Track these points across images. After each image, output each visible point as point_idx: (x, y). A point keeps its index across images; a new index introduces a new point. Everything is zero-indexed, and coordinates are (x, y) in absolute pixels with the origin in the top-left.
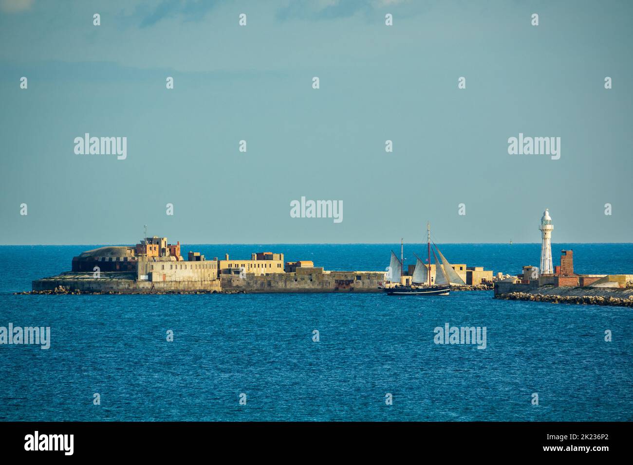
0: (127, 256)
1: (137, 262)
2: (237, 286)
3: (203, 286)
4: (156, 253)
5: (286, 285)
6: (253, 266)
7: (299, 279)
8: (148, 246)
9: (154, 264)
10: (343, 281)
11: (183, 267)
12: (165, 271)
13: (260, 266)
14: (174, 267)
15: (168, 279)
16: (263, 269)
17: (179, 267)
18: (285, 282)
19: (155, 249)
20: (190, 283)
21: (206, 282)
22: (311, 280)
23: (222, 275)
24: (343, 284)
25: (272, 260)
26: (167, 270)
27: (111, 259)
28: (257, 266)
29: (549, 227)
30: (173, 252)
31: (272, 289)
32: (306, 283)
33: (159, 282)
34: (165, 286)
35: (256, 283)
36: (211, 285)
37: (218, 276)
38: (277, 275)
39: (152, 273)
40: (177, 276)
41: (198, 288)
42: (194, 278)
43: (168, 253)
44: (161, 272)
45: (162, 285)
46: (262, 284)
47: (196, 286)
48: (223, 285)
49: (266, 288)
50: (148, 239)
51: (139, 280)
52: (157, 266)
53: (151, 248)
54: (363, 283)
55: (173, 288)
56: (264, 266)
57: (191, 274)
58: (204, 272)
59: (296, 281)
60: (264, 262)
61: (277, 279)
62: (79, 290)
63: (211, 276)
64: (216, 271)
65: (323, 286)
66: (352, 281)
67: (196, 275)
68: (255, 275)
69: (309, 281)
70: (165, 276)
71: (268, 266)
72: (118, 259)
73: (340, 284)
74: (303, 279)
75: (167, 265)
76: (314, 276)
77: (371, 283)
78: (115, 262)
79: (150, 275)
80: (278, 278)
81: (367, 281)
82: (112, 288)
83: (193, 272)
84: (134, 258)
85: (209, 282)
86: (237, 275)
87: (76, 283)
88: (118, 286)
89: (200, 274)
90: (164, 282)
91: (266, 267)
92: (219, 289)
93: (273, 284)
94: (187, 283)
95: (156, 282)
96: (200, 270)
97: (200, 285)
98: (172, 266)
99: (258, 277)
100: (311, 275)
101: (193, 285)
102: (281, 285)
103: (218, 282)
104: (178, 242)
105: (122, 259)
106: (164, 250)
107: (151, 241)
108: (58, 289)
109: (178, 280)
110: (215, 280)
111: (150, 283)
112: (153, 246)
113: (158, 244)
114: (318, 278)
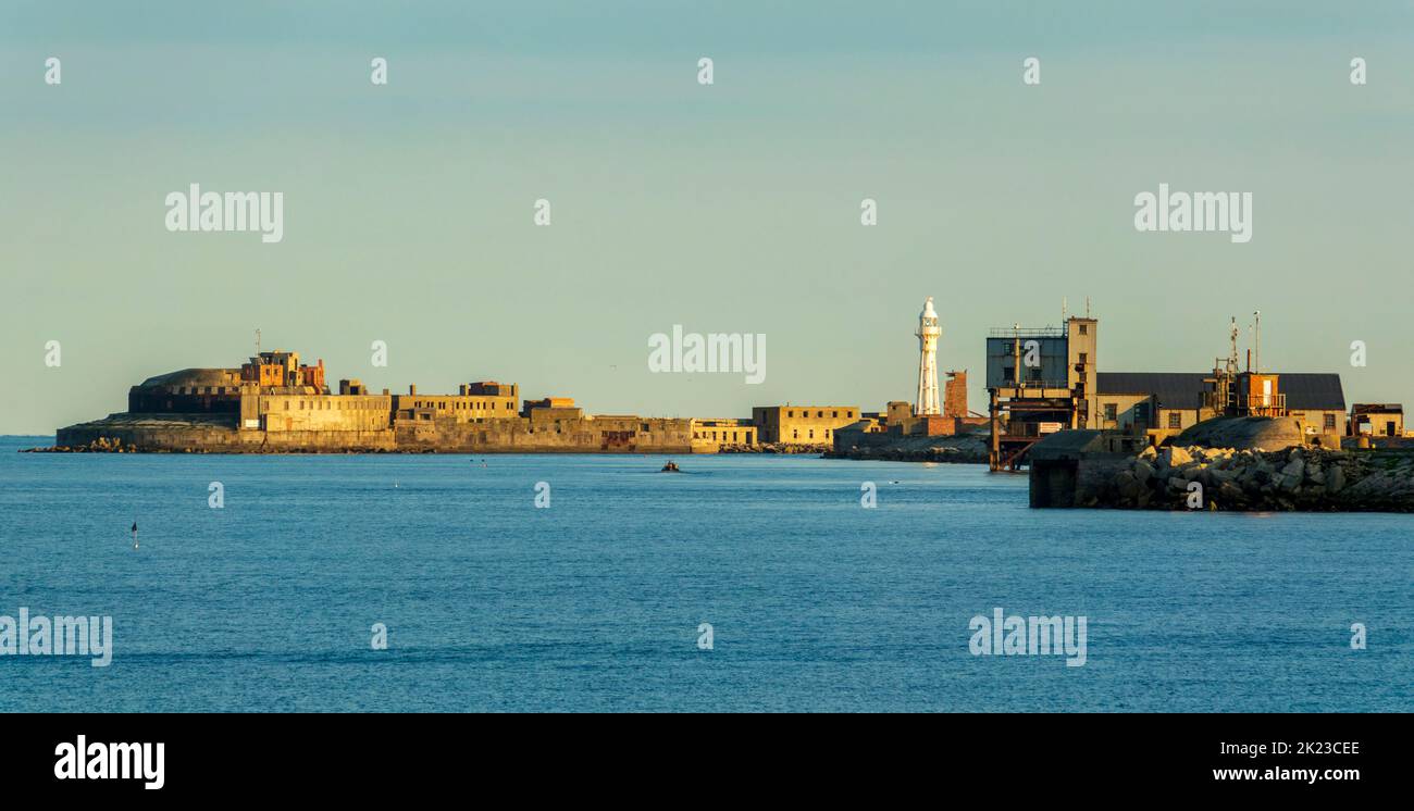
0: (224, 384)
1: (240, 396)
2: (425, 441)
3: (361, 440)
4: (279, 381)
5: (513, 439)
6: (461, 405)
7: (536, 429)
8: (263, 368)
9: (271, 400)
10: (616, 433)
11: (325, 405)
12: (290, 413)
13: (475, 406)
14: (307, 405)
15: (294, 427)
16: (479, 412)
17: (316, 405)
18: (512, 434)
19: (276, 372)
20: (336, 434)
21: (367, 434)
22: (559, 431)
23: (399, 422)
24: (616, 439)
25: (497, 395)
26: (294, 411)
27: (195, 390)
28: (468, 406)
29: (933, 330)
30: (309, 379)
31: (488, 446)
32: (549, 436)
33: (279, 433)
34: (291, 438)
35: (459, 436)
36: (376, 439)
37: (392, 423)
38: (498, 422)
39: (265, 415)
40: (312, 422)
41: (351, 445)
42: (344, 426)
43: (299, 382)
44: (283, 413)
45: (284, 438)
46: (470, 438)
47: (347, 439)
48: (399, 439)
49: (478, 445)
50: (262, 355)
51: (243, 428)
52: (276, 404)
53: (268, 372)
54: (653, 437)
55: (304, 444)
56: (481, 406)
57: (339, 419)
58: (364, 414)
59: (531, 432)
60: (481, 399)
61: (498, 428)
62: (134, 446)
63: (377, 422)
64: (387, 413)
65: (580, 442)
66: (633, 434)
67: (348, 421)
68: (459, 421)
69: (555, 433)
70: (290, 421)
71: (489, 406)
72: (208, 389)
73: (610, 438)
74: (543, 429)
75: (295, 401)
76: (563, 423)
77: (668, 436)
78: (203, 396)
79: (263, 419)
81: (659, 434)
82: (194, 442)
83: (343, 414)
84: (236, 389)
85: (374, 434)
86: (424, 422)
87: (130, 432)
88: (205, 438)
89: (355, 418)
90: (289, 431)
91: (484, 408)
92: (391, 445)
93: (489, 438)
94: (330, 434)
95: (274, 432)
96: (355, 411)
97: (355, 439)
98: (302, 403)
99: (462, 424)
100: (557, 421)
101: (343, 438)
102: (504, 440)
103: (389, 433)
104: (320, 362)
105: (215, 391)
106: (293, 375)
107: (269, 358)
108: (98, 442)
109: (315, 428)
110: (383, 430)
111: (263, 434)
112: (272, 367)
113: (281, 363)
114: (570, 426)
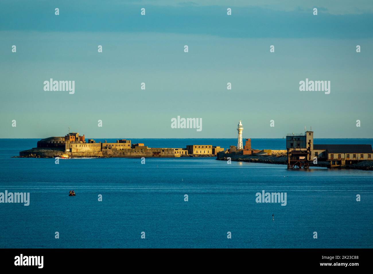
0: (61, 141)
2: (109, 154)
3: (94, 154)
4: (74, 140)
6: (117, 146)
7: (136, 151)
8: (70, 137)
9: (72, 144)
10: (156, 152)
11: (85, 146)
12: (77, 148)
13: (120, 146)
14: (81, 146)
15: (78, 151)
16: (121, 147)
17: (83, 146)
18: (131, 153)
19: (73, 138)
20: (88, 153)
21: (96, 153)
22: (142, 152)
23: (103, 150)
24: (156, 153)
25: (126, 143)
26: (78, 147)
27: (54, 142)
28: (119, 146)
29: (241, 128)
30: (81, 139)
31: (125, 155)
32: (140, 153)
33: (75, 152)
34: (77, 154)
35: (118, 153)
36: (98, 154)
37: (101, 150)
38: (127, 150)
39: (71, 148)
40: (83, 150)
41: (92, 155)
42: (90, 151)
43: (79, 140)
44: (76, 148)
46: (120, 153)
48: (103, 154)
49: (122, 155)
50: (70, 133)
51: (66, 151)
52: (74, 145)
53: (71, 138)
54: (165, 153)
55: (81, 155)
56: (122, 145)
57: (89, 149)
58: (95, 148)
59: (135, 152)
62: (39, 156)
63: (98, 150)
64: (100, 147)
65: (147, 154)
66: (160, 152)
68: (118, 149)
69: (141, 152)
70: (77, 150)
71: (124, 145)
72: (57, 142)
73: (155, 153)
74: (138, 151)
75: (78, 145)
76: (143, 150)
77: (169, 153)
78: (56, 144)
80: (127, 151)
81: (167, 152)
82: (54, 155)
83: (90, 148)
84: (64, 142)
85: (97, 153)
86: (109, 150)
87: (38, 152)
88: (57, 154)
89: (93, 149)
90: (77, 152)
92: (101, 155)
94: (87, 153)
95: (73, 152)
96: (93, 147)
99: (118, 150)
100: (142, 149)
101: (90, 154)
102: (129, 154)
103: (101, 152)
104: (84, 135)
105: (59, 142)
106: (77, 138)
107: (72, 134)
108: (30, 155)
110: (99, 152)
111: (71, 153)
113: (75, 136)
114: (145, 151)
